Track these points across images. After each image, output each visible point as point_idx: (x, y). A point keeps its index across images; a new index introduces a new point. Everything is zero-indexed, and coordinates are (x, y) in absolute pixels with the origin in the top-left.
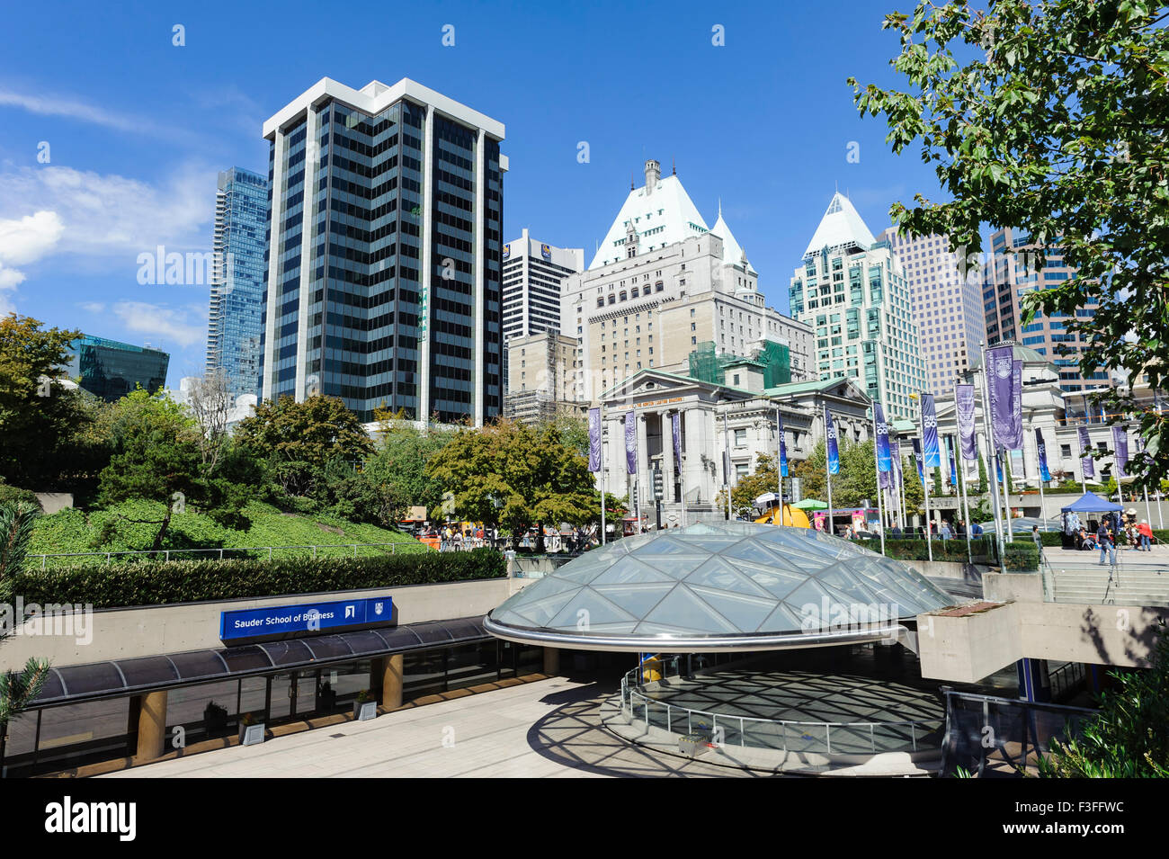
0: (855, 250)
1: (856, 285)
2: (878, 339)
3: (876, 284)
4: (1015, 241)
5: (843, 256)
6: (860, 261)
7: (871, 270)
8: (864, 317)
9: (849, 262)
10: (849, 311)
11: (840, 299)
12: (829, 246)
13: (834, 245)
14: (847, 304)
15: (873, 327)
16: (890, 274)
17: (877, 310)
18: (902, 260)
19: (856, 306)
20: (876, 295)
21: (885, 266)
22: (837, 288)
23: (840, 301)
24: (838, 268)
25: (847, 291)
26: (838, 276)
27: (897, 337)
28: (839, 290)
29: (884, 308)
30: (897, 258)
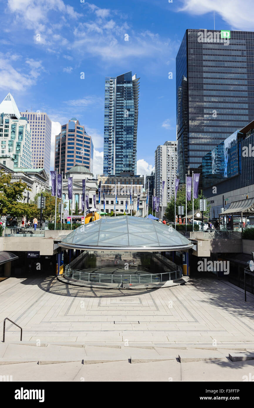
0: (14, 118)
1: (14, 132)
2: (19, 154)
3: (21, 133)
4: (69, 130)
5: (10, 119)
6: (16, 122)
7: (20, 127)
8: (15, 145)
9: (12, 122)
10: (10, 141)
11: (6, 135)
12: (4, 113)
13: (6, 113)
14: (9, 138)
15: (18, 149)
16: (26, 130)
17: (20, 143)
18: (31, 126)
19: (12, 140)
20: (20, 137)
21: (25, 126)
22: (6, 131)
23: (6, 136)
24: (7, 123)
25: (9, 133)
26: (7, 126)
27: (25, 155)
28: (7, 132)
29: (23, 143)
30: (29, 125)
